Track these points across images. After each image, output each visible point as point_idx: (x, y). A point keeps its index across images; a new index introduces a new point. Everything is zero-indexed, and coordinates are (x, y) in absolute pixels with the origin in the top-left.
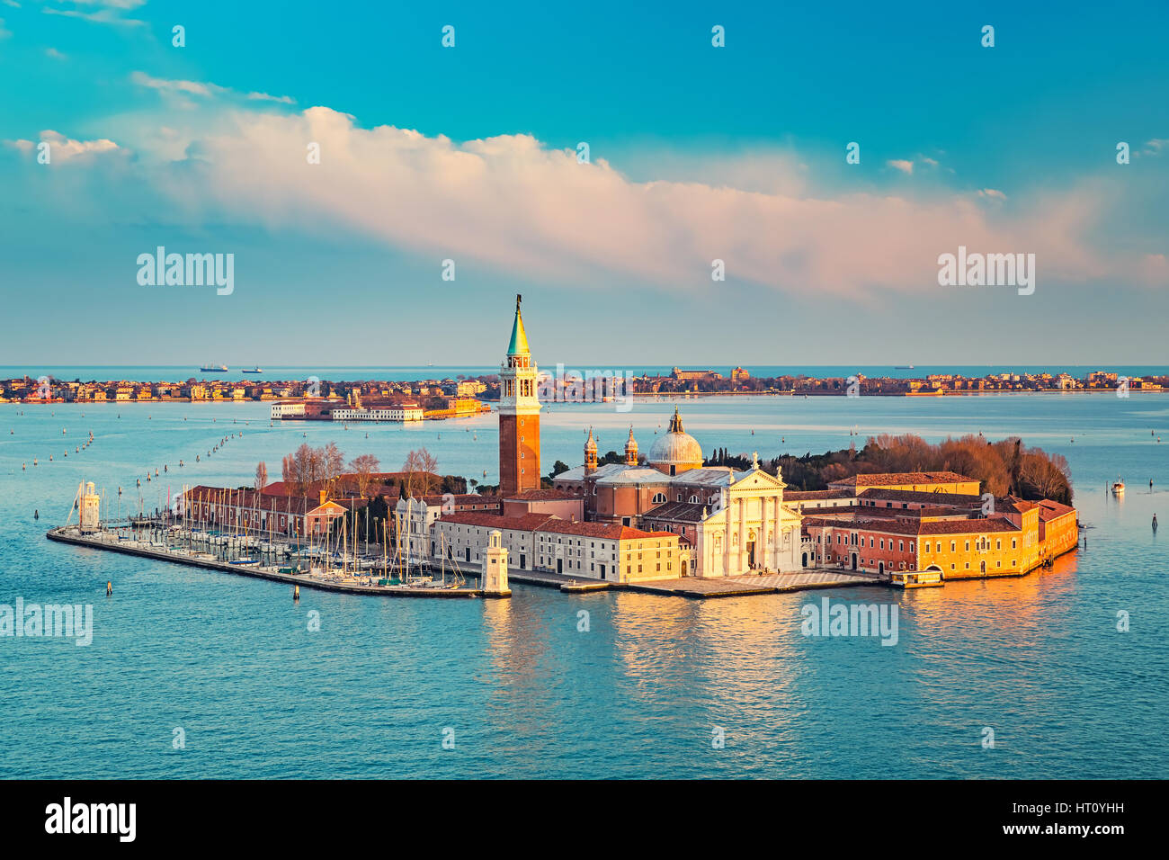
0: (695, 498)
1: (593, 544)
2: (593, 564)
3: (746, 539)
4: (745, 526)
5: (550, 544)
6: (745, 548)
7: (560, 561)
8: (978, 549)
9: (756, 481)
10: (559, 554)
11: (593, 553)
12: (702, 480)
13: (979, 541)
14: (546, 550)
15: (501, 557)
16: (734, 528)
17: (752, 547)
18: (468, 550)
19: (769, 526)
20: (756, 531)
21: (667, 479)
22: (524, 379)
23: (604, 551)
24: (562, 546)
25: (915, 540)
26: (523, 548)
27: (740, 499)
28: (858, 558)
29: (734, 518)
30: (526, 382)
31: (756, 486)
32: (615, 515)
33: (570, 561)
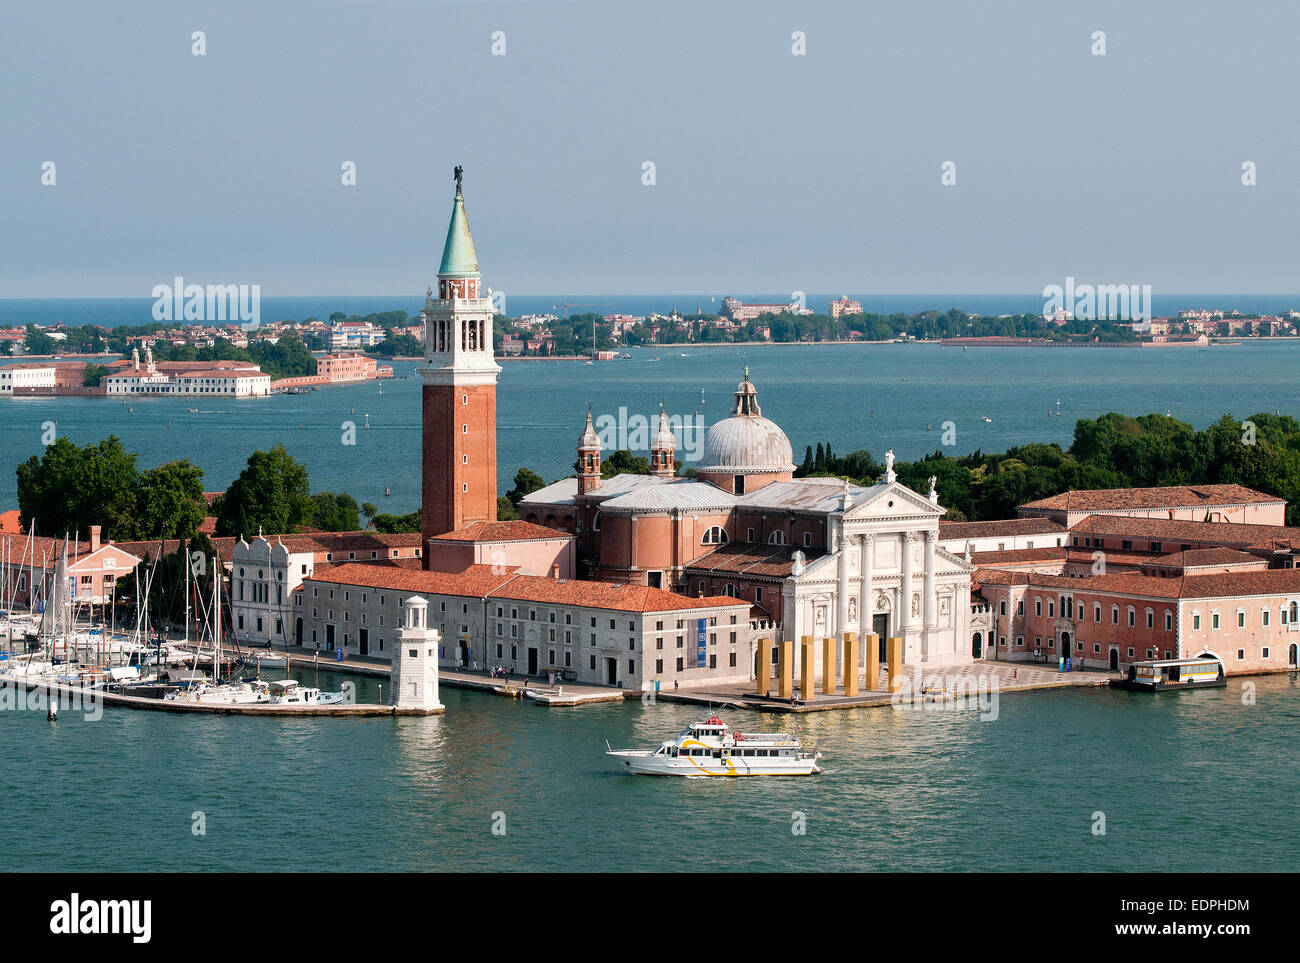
0: (779, 534)
1: (594, 620)
2: (593, 658)
3: (872, 609)
4: (871, 586)
5: (514, 622)
6: (870, 624)
7: (533, 653)
8: (1284, 622)
9: (891, 504)
10: (531, 640)
11: (593, 636)
12: (793, 502)
13: (1287, 607)
14: (508, 633)
15: (427, 646)
16: (851, 590)
17: (882, 622)
18: (364, 634)
19: (914, 586)
20: (890, 594)
21: (730, 500)
22: (468, 319)
23: (615, 634)
24: (536, 625)
25: (1174, 608)
26: (465, 629)
27: (862, 537)
28: (1072, 640)
29: (852, 571)
30: (473, 324)
31: (891, 512)
32: (634, 568)
33: (552, 653)
